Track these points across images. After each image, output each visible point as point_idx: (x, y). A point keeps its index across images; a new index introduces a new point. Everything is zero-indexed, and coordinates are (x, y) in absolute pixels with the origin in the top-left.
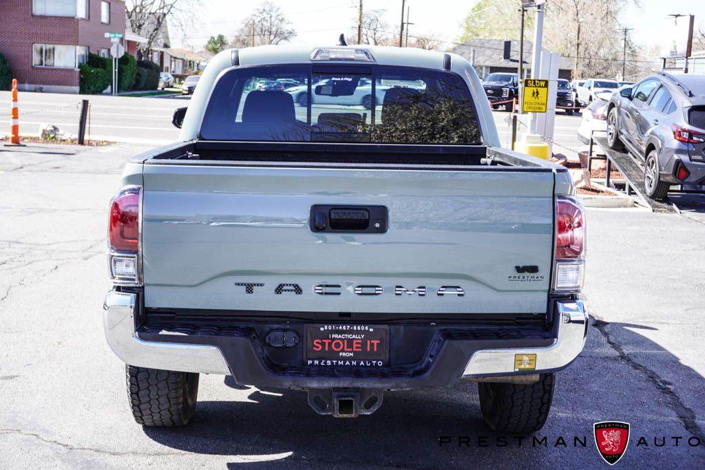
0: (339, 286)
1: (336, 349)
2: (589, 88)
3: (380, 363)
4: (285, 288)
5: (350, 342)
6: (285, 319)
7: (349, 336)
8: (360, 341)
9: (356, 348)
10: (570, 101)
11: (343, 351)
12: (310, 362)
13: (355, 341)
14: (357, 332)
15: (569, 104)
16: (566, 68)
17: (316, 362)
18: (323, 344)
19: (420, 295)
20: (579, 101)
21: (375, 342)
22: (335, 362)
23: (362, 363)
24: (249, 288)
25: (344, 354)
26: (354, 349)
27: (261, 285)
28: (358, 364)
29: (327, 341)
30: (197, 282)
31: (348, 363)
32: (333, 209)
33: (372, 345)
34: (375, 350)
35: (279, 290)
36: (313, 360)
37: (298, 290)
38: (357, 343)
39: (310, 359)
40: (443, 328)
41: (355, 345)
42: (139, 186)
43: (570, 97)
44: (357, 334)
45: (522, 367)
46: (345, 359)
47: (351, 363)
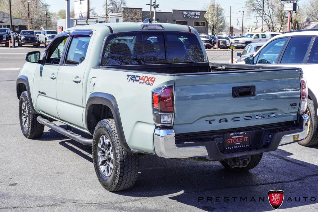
0: (239, 118)
1: (234, 142)
2: (45, 34)
3: (248, 145)
4: (222, 120)
5: (239, 138)
6: (216, 133)
7: (238, 137)
8: (242, 138)
9: (241, 141)
10: (36, 41)
11: (237, 142)
12: (227, 148)
13: (240, 138)
14: (241, 135)
15: (36, 42)
16: (22, 25)
17: (229, 148)
18: (230, 141)
19: (263, 118)
20: (39, 41)
21: (246, 138)
22: (234, 147)
23: (243, 146)
24: (210, 122)
25: (237, 144)
26: (240, 141)
27: (214, 120)
28: (241, 146)
29: (232, 140)
30: (192, 122)
31: (238, 147)
32: (240, 88)
33: (245, 139)
34: (246, 140)
35: (220, 121)
36: (228, 147)
37: (226, 121)
38: (241, 139)
39: (227, 147)
40: (266, 129)
41: (240, 140)
42: (173, 85)
43: (36, 39)
44: (240, 135)
45: (295, 140)
46: (237, 145)
47: (239, 147)
